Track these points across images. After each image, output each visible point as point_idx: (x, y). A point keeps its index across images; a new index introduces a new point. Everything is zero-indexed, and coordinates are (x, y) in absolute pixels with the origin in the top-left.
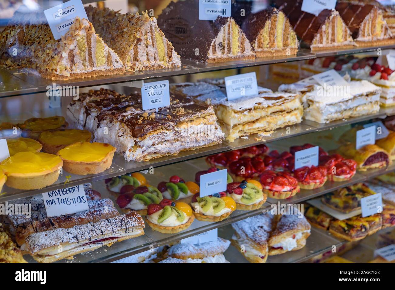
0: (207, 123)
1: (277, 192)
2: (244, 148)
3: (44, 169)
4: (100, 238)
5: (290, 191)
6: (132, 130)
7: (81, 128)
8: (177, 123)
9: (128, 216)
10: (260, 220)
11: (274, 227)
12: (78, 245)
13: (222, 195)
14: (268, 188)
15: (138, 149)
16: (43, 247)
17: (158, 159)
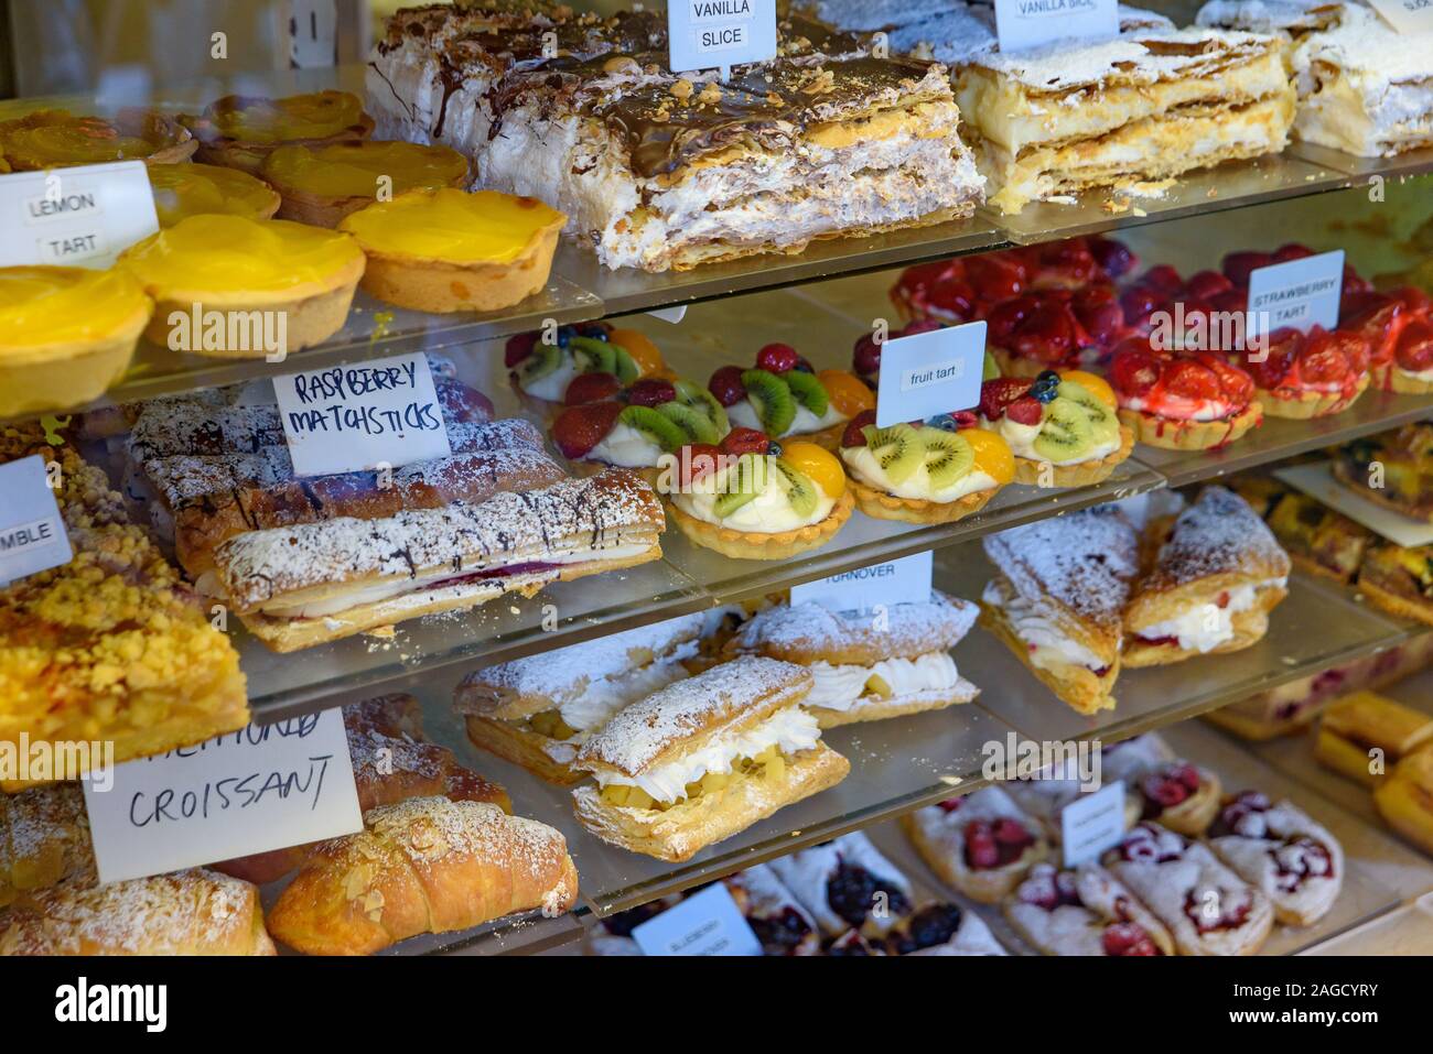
0: (921, 132)
1: (1174, 420)
2: (1059, 237)
3: (295, 280)
4: (496, 562)
5: (1223, 419)
6: (631, 145)
7: (424, 139)
8: (805, 126)
9: (601, 485)
10: (1096, 532)
11: (1145, 561)
12: (409, 583)
13: (961, 422)
14: (1137, 404)
15: (653, 221)
16: (284, 586)
17: (727, 265)
